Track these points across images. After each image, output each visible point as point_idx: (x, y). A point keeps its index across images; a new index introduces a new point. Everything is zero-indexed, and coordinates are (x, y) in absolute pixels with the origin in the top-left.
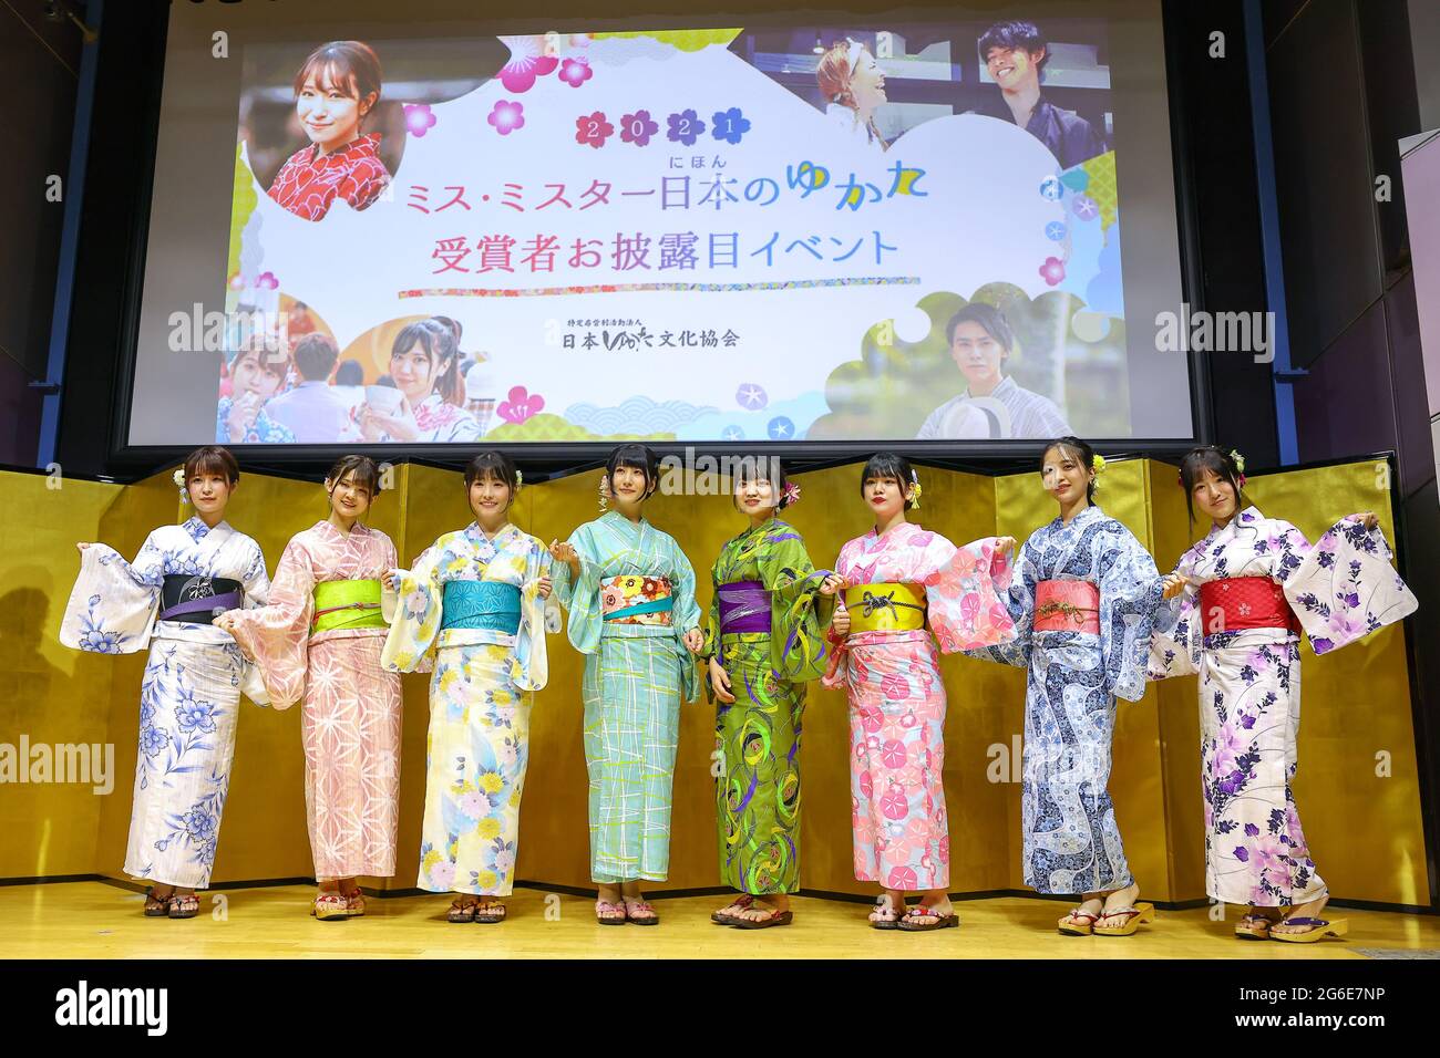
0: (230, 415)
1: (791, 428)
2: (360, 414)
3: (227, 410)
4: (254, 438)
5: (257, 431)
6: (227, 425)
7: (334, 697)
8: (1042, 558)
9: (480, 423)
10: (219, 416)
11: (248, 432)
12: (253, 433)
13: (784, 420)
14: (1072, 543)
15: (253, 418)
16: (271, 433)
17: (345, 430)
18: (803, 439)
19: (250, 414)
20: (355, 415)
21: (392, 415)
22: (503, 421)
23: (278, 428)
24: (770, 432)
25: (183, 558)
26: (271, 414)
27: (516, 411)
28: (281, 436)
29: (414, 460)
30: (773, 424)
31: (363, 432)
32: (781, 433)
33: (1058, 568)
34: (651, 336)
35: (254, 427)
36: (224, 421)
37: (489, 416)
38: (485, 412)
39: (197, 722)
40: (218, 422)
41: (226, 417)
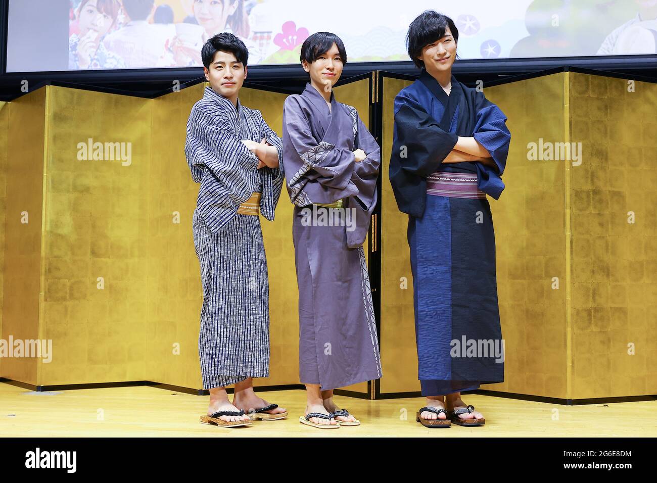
0: (79, 49)
1: (498, 49)
2: (173, 45)
3: (76, 44)
4: (95, 64)
5: (98, 60)
6: (76, 55)
9: (260, 50)
10: (70, 49)
11: (92, 60)
12: (95, 61)
13: (493, 43)
15: (95, 50)
16: (108, 61)
17: (162, 57)
18: (508, 57)
19: (93, 47)
20: (169, 46)
21: (196, 45)
22: (278, 48)
23: (113, 57)
24: (482, 53)
26: (108, 47)
27: (288, 41)
28: (116, 63)
30: (484, 46)
31: (175, 59)
32: (490, 53)
35: (96, 57)
36: (74, 52)
37: (268, 44)
38: (264, 42)
40: (70, 53)
41: (75, 50)
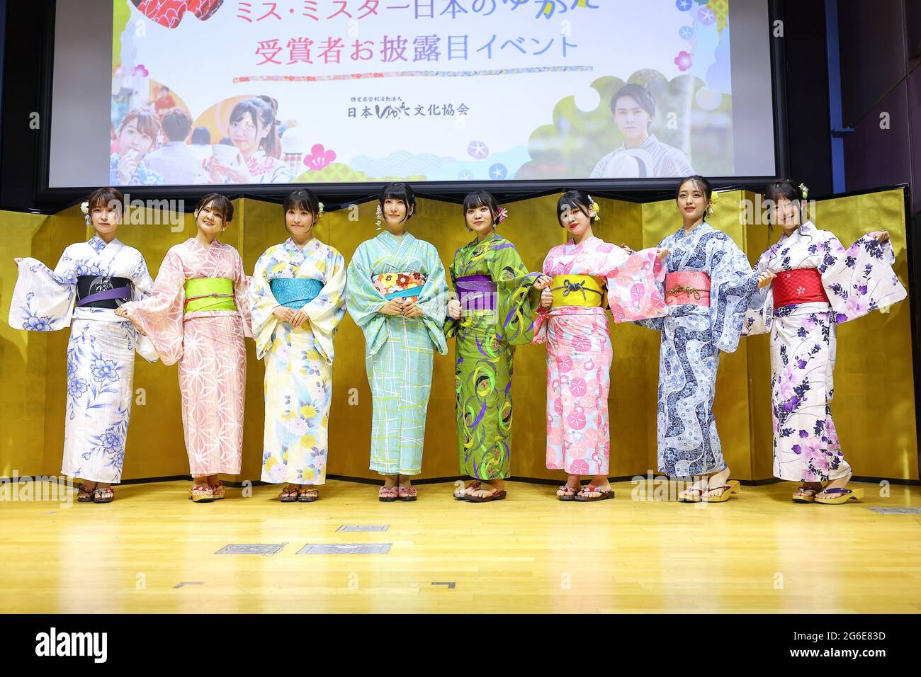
0: (119, 167)
1: (505, 172)
2: (210, 164)
3: (117, 162)
4: (136, 182)
5: (138, 177)
6: (117, 173)
7: (199, 357)
8: (671, 257)
9: (291, 170)
10: (111, 167)
11: (132, 177)
12: (135, 178)
13: (500, 166)
14: (693, 246)
15: (135, 168)
16: (148, 178)
17: (199, 175)
18: (513, 179)
19: (133, 165)
20: (206, 165)
21: (231, 164)
22: (308, 168)
23: (153, 175)
24: (491, 174)
25: (90, 264)
26: (148, 165)
27: (316, 161)
28: (155, 180)
29: (247, 196)
30: (493, 169)
31: (212, 177)
32: (498, 175)
33: (683, 263)
34: (408, 109)
35: (136, 174)
36: (115, 170)
37: (298, 164)
38: (295, 162)
39: (106, 374)
40: (111, 170)
41: (117, 168)
